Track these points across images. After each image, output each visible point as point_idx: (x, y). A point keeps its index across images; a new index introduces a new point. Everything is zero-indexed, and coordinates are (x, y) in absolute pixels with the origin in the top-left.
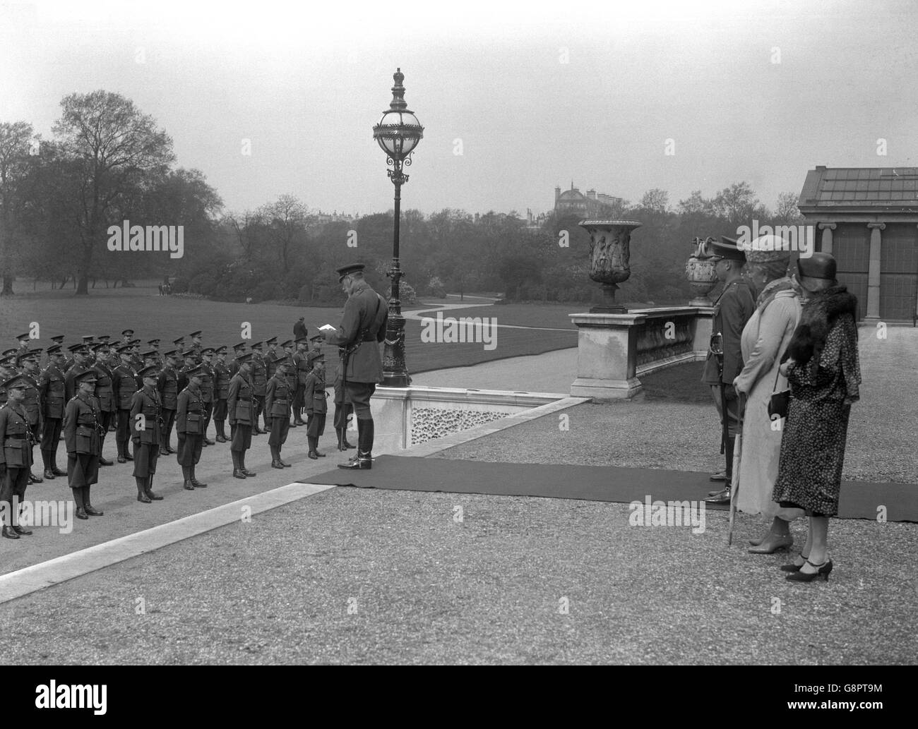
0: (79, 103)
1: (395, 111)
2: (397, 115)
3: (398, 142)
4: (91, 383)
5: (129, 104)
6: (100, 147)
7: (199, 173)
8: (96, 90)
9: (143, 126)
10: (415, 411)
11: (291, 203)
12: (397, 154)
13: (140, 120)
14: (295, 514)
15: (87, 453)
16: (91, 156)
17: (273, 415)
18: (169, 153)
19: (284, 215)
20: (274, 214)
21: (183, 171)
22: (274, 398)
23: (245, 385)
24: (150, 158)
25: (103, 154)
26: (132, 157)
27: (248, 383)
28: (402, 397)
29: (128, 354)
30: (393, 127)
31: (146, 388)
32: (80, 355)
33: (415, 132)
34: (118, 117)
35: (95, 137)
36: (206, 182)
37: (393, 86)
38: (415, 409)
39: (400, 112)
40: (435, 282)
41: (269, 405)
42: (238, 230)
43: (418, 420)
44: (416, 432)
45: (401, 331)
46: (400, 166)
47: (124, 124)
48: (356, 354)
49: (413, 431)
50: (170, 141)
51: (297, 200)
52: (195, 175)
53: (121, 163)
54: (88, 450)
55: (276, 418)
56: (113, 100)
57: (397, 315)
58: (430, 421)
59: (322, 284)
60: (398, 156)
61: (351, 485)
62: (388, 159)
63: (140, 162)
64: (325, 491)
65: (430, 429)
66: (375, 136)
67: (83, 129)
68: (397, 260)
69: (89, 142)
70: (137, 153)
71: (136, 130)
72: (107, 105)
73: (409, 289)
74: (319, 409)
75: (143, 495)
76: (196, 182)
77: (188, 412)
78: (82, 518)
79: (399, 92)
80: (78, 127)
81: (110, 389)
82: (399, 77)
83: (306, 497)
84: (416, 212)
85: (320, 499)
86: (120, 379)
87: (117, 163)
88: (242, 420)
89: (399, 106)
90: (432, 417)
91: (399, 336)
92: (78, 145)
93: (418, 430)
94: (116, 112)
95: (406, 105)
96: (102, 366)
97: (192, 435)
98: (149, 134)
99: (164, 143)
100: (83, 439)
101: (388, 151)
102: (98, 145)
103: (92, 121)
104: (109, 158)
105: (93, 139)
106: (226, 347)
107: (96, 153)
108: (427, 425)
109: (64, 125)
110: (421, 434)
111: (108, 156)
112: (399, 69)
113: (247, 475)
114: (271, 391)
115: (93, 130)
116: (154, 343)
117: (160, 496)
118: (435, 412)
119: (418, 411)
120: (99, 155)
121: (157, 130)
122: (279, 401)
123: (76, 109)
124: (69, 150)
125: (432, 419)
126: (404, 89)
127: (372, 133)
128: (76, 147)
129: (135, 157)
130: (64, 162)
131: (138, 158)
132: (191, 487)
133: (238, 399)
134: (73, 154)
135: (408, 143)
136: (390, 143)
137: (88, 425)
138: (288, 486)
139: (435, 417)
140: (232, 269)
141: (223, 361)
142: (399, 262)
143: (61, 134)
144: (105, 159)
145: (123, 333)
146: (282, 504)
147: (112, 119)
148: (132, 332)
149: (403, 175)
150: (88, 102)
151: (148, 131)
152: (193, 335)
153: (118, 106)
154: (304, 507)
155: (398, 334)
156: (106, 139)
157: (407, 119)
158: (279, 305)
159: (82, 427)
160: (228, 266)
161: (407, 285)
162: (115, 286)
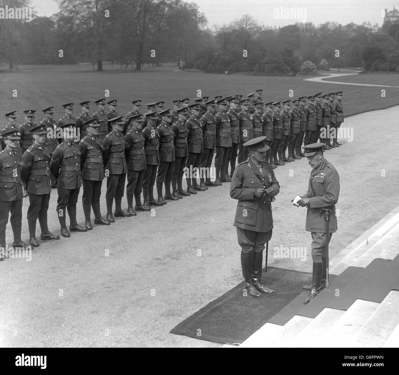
11: (249, 19)
40: (323, 62)
59: (267, 63)
73: (313, 66)
76: (194, 9)
84: (310, 24)
140: (217, 56)
158: (243, 75)
160: (214, 54)
161: (312, 63)
162: (153, 66)
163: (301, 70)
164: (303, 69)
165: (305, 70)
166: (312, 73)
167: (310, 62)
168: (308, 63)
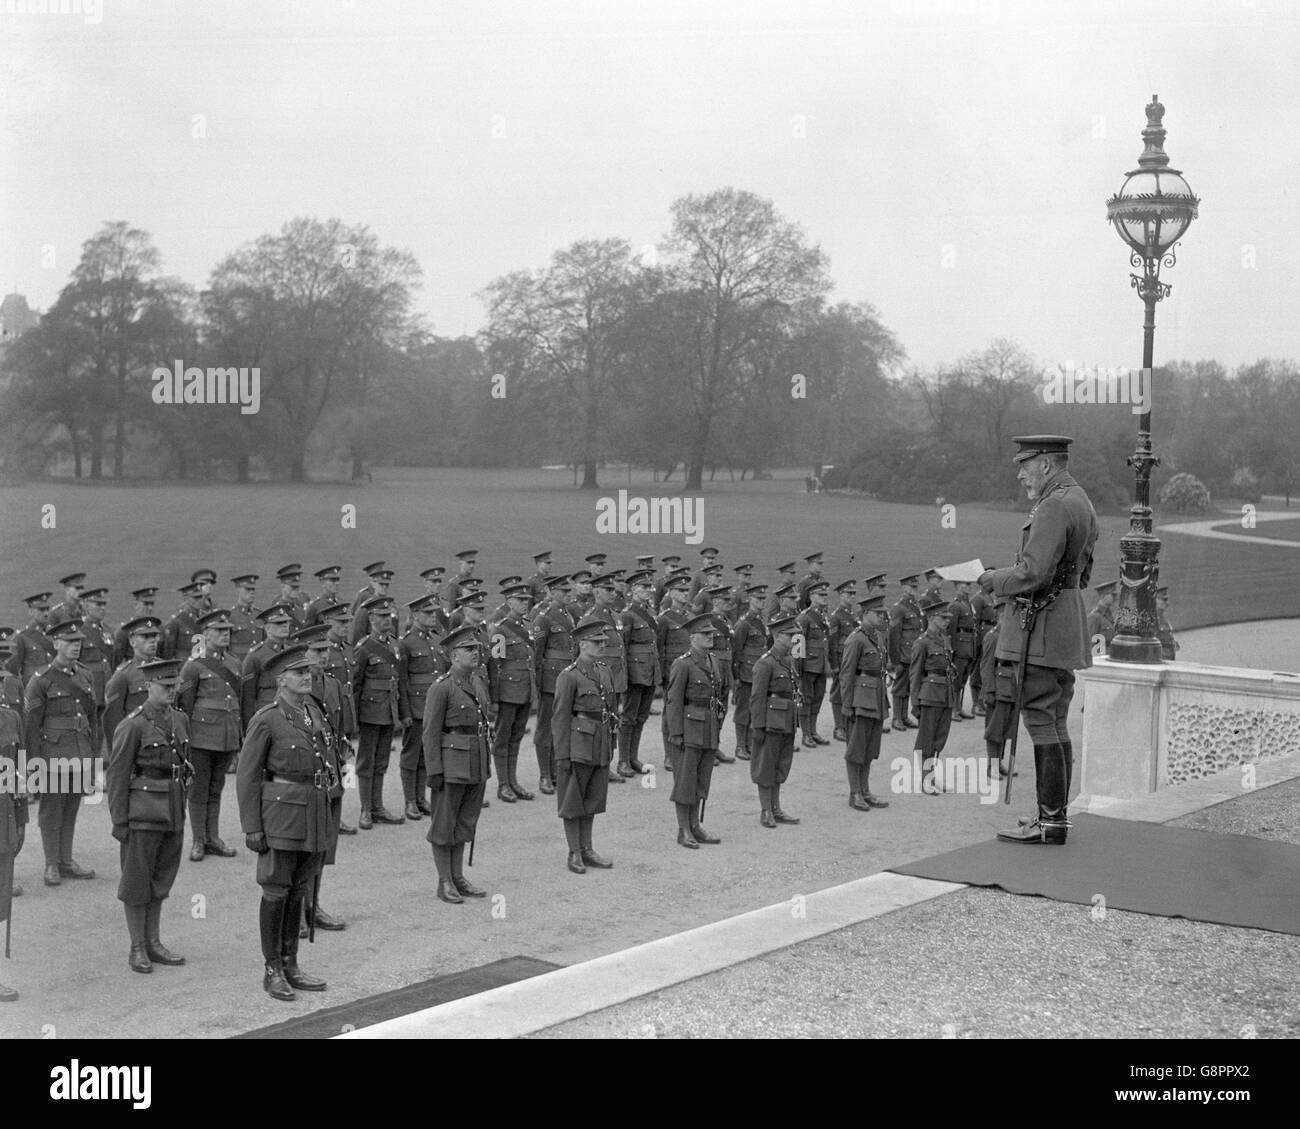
0: (697, 208)
1: (1147, 171)
2: (1151, 177)
3: (1152, 226)
4: (598, 642)
5: (767, 207)
6: (725, 271)
7: (870, 309)
8: (722, 188)
9: (787, 240)
10: (1173, 709)
11: (1009, 352)
12: (1149, 248)
13: (783, 229)
14: (858, 955)
15: (589, 762)
16: (711, 285)
17: (922, 703)
18: (825, 277)
19: (998, 370)
20: (981, 368)
21: (847, 306)
22: (924, 673)
23: (871, 649)
24: (796, 286)
25: (728, 281)
26: (770, 284)
27: (876, 645)
28: (1151, 681)
29: (682, 590)
30: (1143, 199)
31: (695, 651)
32: (604, 590)
33: (1184, 208)
34: (751, 226)
35: (718, 256)
36: (881, 322)
37: (1145, 128)
38: (1175, 704)
39: (1156, 172)
40: (1242, 476)
41: (915, 685)
42: (926, 394)
43: (1180, 726)
44: (1176, 746)
45: (1153, 562)
46: (1155, 269)
47: (759, 236)
48: (1050, 610)
49: (1170, 744)
50: (827, 260)
51: (1018, 347)
52: (864, 311)
53: (755, 293)
54: (589, 758)
55: (926, 706)
56: (745, 201)
57: (1145, 535)
58: (1201, 729)
60: (1151, 250)
61: (995, 887)
62: (1132, 256)
63: (781, 293)
64: (936, 899)
65: (1202, 742)
66: (1110, 217)
67: (701, 245)
68: (1148, 436)
69: (708, 265)
70: (777, 279)
71: (777, 246)
72: (736, 209)
73: (1198, 487)
74: (1006, 694)
75: (686, 834)
76: (867, 321)
77: (769, 694)
78: (575, 870)
79: (1154, 137)
80: (694, 243)
81: (653, 647)
82: (1155, 112)
83: (894, 912)
84: (1213, 363)
85: (922, 918)
86: (668, 630)
87: (748, 294)
88: (864, 709)
89: (1154, 163)
90: (1207, 721)
91: (1149, 571)
92: (694, 269)
93: (1180, 744)
94: (749, 220)
95: (1166, 160)
96: (641, 610)
97: (777, 732)
98: (795, 251)
99: (818, 263)
100: (580, 738)
101: (1134, 244)
102: (722, 267)
103: (714, 233)
104: (738, 287)
105: (715, 259)
106: (854, 582)
107: (719, 280)
108: (1196, 736)
109: (674, 241)
110: (1185, 750)
111: (736, 285)
112: (1155, 97)
113: (872, 805)
114: (920, 658)
115: (714, 244)
116: (743, 571)
117: (714, 838)
118: (1212, 712)
119: (1180, 709)
120: (723, 283)
121: (808, 243)
122: (932, 678)
123: (693, 215)
124: (681, 277)
125: (1205, 725)
126: (1164, 132)
127: (1106, 210)
128: (691, 272)
129: (775, 285)
130: (672, 296)
131: (780, 286)
132: (772, 823)
133: (858, 672)
134: (686, 282)
135: (1169, 228)
136: (1137, 230)
137: (594, 715)
138: (870, 878)
139: (1211, 721)
140: (915, 453)
141: (850, 605)
142: (1150, 439)
143: (669, 253)
144: (732, 288)
145: (702, 553)
146: (838, 926)
147: (742, 229)
148: (716, 552)
149: (1160, 284)
150: (709, 205)
151: (794, 246)
152: (810, 559)
153: (753, 210)
154: (882, 938)
155: (1146, 568)
156: (734, 259)
157: (1168, 185)
158: (988, 509)
159: (581, 716)
160: (908, 448)
161: (1196, 480)
162: (743, 478)
163: (1163, 500)
164: (1169, 495)
165: (1173, 498)
166: (1196, 509)
167: (1190, 476)
168: (1183, 479)
